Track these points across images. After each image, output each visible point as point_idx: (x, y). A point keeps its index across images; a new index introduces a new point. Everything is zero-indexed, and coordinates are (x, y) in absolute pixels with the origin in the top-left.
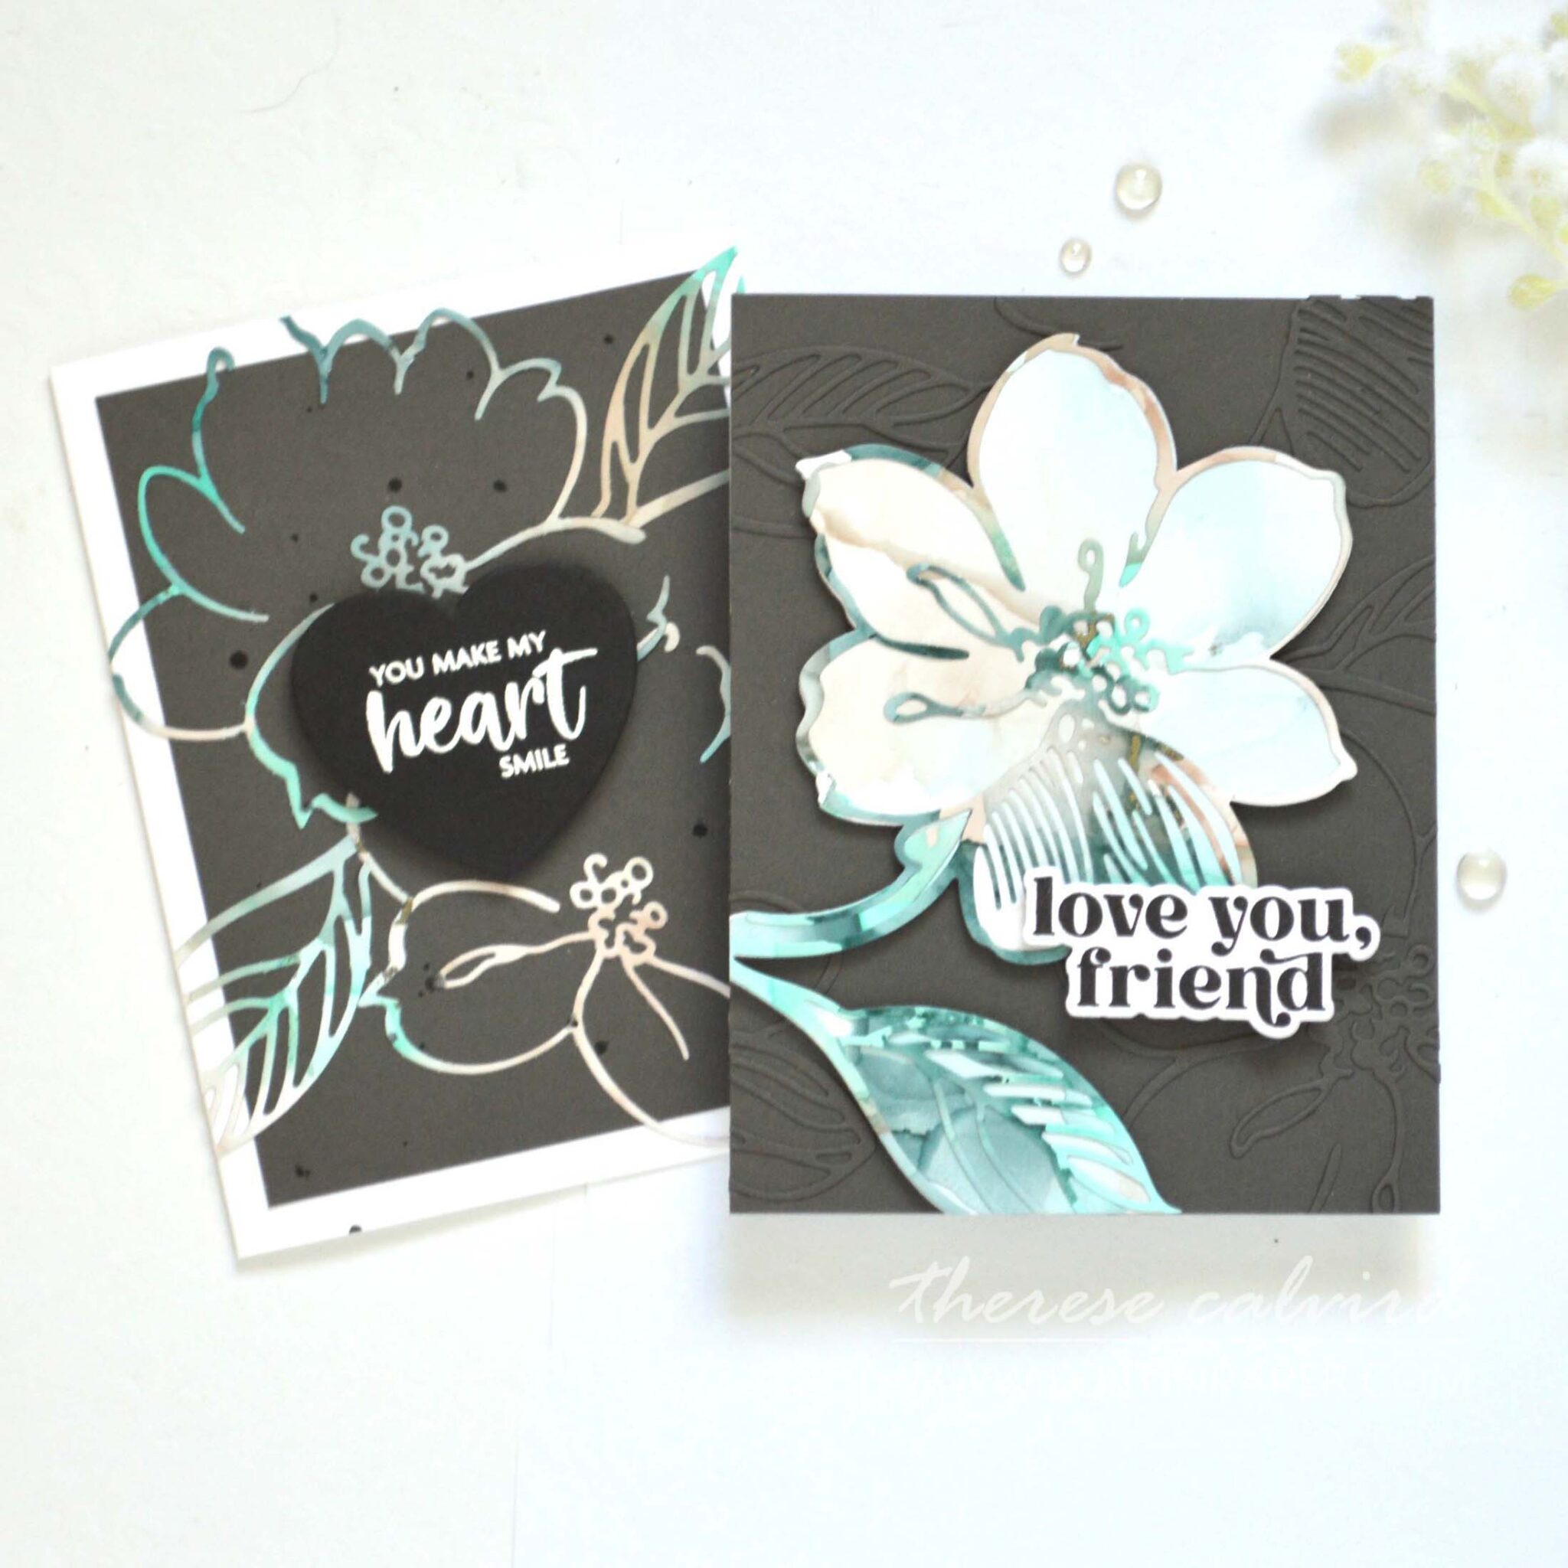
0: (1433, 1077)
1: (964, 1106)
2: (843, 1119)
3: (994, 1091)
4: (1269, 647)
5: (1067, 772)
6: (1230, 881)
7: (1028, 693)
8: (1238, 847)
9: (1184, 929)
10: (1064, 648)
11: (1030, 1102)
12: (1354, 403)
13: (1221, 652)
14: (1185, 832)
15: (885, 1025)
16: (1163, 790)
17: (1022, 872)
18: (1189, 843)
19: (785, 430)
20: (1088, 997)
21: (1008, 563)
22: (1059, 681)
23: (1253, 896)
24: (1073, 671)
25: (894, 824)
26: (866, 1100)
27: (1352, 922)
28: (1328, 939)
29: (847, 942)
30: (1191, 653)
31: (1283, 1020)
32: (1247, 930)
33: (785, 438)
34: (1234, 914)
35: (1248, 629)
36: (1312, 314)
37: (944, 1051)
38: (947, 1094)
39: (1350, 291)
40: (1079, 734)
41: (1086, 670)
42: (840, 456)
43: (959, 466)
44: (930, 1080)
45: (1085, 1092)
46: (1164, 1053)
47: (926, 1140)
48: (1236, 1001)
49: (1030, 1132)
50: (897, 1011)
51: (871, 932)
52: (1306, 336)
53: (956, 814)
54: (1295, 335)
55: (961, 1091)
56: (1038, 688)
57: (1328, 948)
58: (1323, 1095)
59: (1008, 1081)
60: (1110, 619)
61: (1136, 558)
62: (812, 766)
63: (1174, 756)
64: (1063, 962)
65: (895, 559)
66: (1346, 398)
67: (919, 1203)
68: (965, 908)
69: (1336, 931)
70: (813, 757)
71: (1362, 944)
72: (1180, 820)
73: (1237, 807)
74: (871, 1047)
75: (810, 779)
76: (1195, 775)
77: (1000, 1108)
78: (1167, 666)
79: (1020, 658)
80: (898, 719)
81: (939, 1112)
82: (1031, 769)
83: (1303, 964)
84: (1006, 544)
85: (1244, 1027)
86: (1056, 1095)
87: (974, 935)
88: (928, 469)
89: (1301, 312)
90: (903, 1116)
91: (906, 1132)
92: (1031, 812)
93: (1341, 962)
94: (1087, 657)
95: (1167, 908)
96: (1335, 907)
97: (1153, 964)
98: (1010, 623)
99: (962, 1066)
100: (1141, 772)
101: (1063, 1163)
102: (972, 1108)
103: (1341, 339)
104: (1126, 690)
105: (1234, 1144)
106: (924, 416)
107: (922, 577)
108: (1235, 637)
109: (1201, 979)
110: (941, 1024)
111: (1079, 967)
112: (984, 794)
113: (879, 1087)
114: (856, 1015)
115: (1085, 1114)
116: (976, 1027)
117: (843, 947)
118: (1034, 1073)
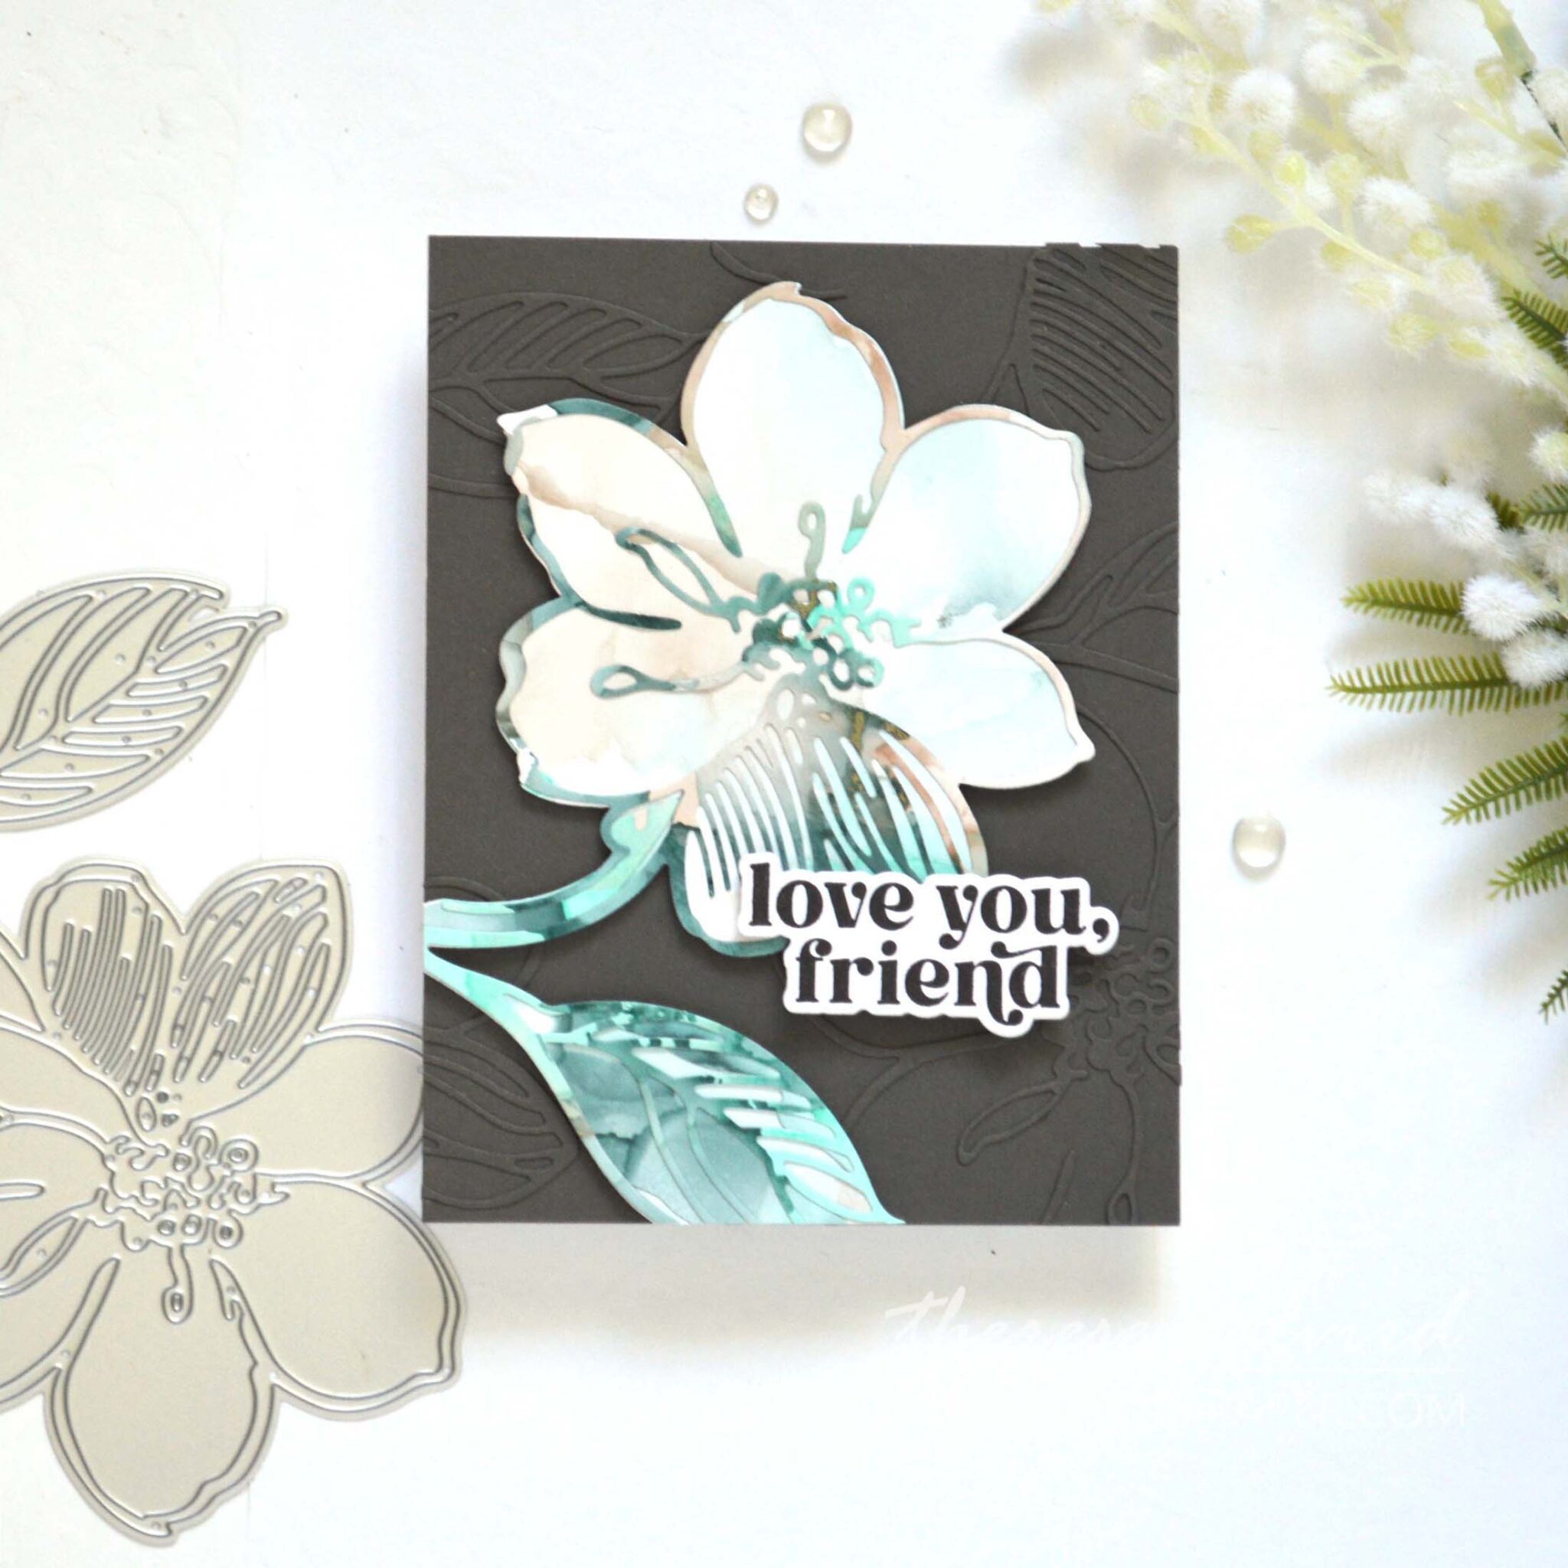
0: (1173, 1079)
1: (674, 1109)
2: (545, 1120)
3: (705, 1091)
4: (1001, 618)
5: (786, 753)
6: (959, 870)
7: (745, 666)
8: (967, 832)
9: (910, 919)
10: (783, 618)
11: (744, 1104)
12: (1092, 359)
13: (950, 624)
14: (911, 817)
15: (588, 1022)
16: (887, 770)
17: (737, 858)
18: (916, 829)
19: (485, 382)
20: (807, 992)
21: (723, 526)
22: (778, 653)
23: (984, 885)
24: (793, 643)
25: (601, 805)
26: (568, 1102)
27: (1088, 914)
28: (1063, 931)
29: (549, 932)
30: (916, 626)
31: (1015, 1018)
32: (977, 923)
33: (484, 390)
34: (964, 905)
35: (980, 600)
36: (1047, 262)
37: (652, 1048)
38: (655, 1095)
39: (1089, 239)
40: (799, 711)
41: (806, 643)
42: (544, 411)
43: (673, 424)
44: (637, 1081)
45: (803, 1095)
46: (887, 1053)
47: (633, 1143)
48: (965, 997)
49: (743, 1137)
50: (602, 1006)
51: (575, 921)
52: (1042, 286)
53: (666, 796)
54: (1029, 288)
55: (671, 1092)
56: (755, 661)
57: (1063, 941)
58: (1056, 1098)
59: (721, 1081)
60: (832, 587)
61: (860, 522)
62: (513, 743)
63: (900, 734)
64: (779, 956)
65: (603, 523)
66: (1085, 353)
67: (627, 1213)
68: (676, 896)
69: (1072, 925)
70: (515, 734)
71: (1099, 937)
72: (905, 803)
73: (965, 789)
74: (575, 1045)
75: (512, 756)
76: (922, 756)
77: (713, 1110)
78: (893, 639)
79: (736, 629)
80: (606, 694)
81: (647, 1113)
82: (748, 748)
83: (1037, 958)
84: (721, 506)
85: (974, 1024)
86: (772, 1097)
87: (685, 925)
88: (638, 426)
89: (1038, 261)
90: (608, 1120)
91: (613, 1135)
92: (747, 794)
93: (1077, 956)
94: (807, 628)
95: (892, 897)
96: (1071, 898)
97: (877, 957)
98: (726, 591)
99: (672, 1066)
100: (864, 753)
101: (779, 1170)
102: (682, 1111)
103: (1078, 290)
104: (849, 664)
105: (961, 1150)
106: (633, 368)
107: (629, 542)
108: (965, 609)
109: (928, 973)
110: (649, 1020)
111: (798, 959)
112: (697, 774)
113: (584, 1088)
114: (558, 1011)
115: (804, 1118)
116: (686, 1024)
117: (545, 937)
118: (749, 1073)
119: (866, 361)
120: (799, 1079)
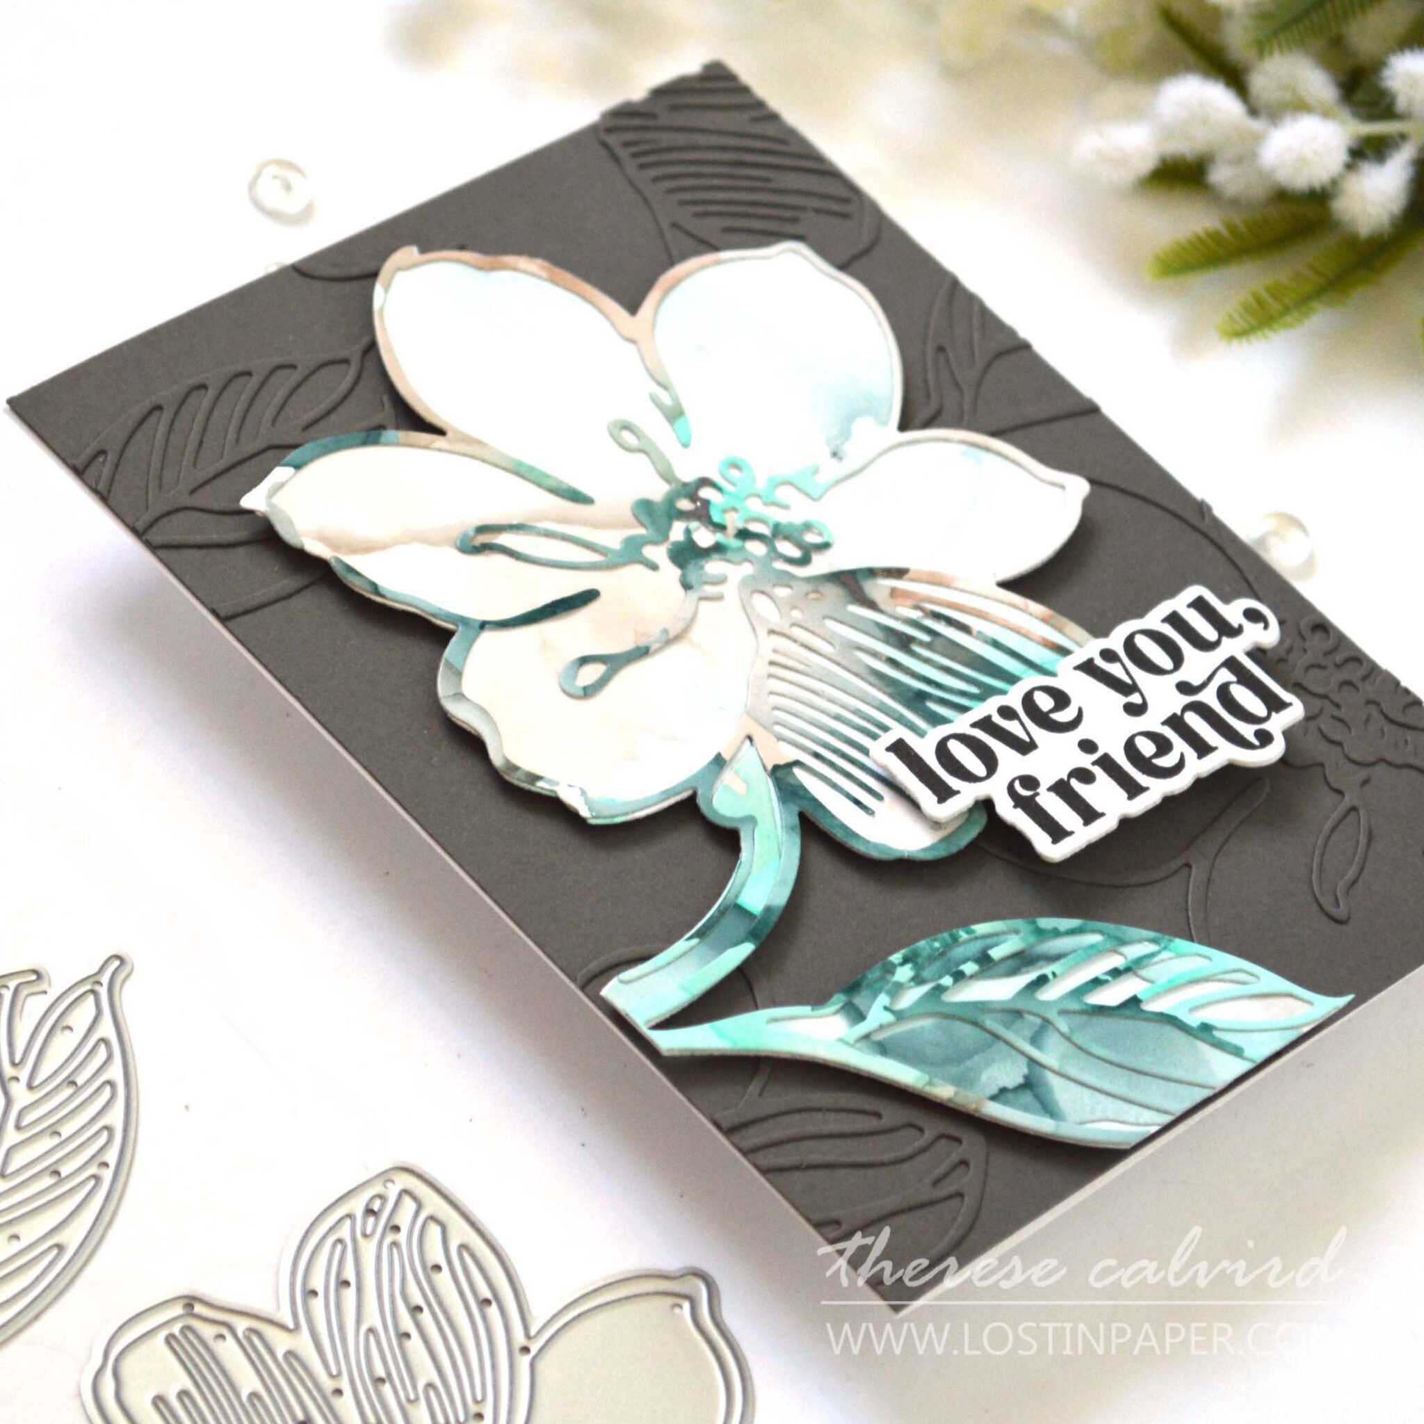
1: (1036, 1028)
2: (921, 1130)
3: (1050, 994)
4: (886, 423)
5: (810, 648)
7: (695, 594)
8: (1045, 620)
9: (1080, 710)
10: (688, 533)
11: (1097, 983)
13: (844, 454)
14: (982, 637)
15: (875, 995)
16: (920, 610)
17: (865, 751)
18: (996, 644)
19: (191, 494)
20: (1057, 832)
21: (551, 484)
22: (713, 567)
23: (1114, 642)
24: (718, 548)
25: (684, 795)
26: (930, 1083)
27: (1233, 612)
28: (1225, 639)
29: (752, 936)
30: (816, 472)
31: (1265, 738)
32: (1141, 677)
33: (199, 500)
34: (1114, 669)
35: (850, 418)
36: (618, 128)
37: (958, 984)
38: (1007, 1025)
40: (784, 606)
41: (730, 540)
42: (280, 474)
43: (417, 423)
44: (976, 1022)
45: (1142, 940)
46: (1173, 865)
47: (1031, 1086)
48: (1200, 747)
49: (1127, 1012)
50: (874, 973)
51: (768, 910)
52: (635, 149)
53: (739, 749)
54: (623, 154)
55: (1016, 1013)
56: (699, 585)
58: (1363, 811)
59: (1054, 974)
60: (705, 482)
61: (674, 414)
62: (541, 787)
63: (899, 573)
65: (433, 544)
68: (839, 835)
69: (1227, 630)
70: (535, 778)
71: (1262, 625)
72: (965, 629)
73: (1008, 586)
74: (882, 1027)
75: (554, 801)
76: (935, 580)
77: (1073, 1007)
78: (807, 494)
79: (654, 567)
80: (588, 692)
81: (1017, 1048)
82: (772, 663)
83: (1225, 676)
85: (1230, 771)
86: (1117, 961)
87: (875, 854)
88: (383, 440)
89: (610, 130)
90: (985, 1077)
91: (1003, 1091)
93: (1261, 656)
94: (719, 528)
96: (1202, 606)
98: (613, 540)
99: (992, 990)
100: (882, 607)
101: (1193, 1020)
102: (1046, 1024)
104: (787, 538)
105: (1328, 909)
107: (477, 544)
108: (845, 434)
109: (1147, 748)
110: (931, 958)
111: (1015, 807)
112: (748, 713)
113: (932, 1064)
114: (835, 1004)
115: (1162, 961)
116: (969, 941)
117: (754, 944)
118: (1074, 951)
119: (540, 277)
120: (1124, 928)
